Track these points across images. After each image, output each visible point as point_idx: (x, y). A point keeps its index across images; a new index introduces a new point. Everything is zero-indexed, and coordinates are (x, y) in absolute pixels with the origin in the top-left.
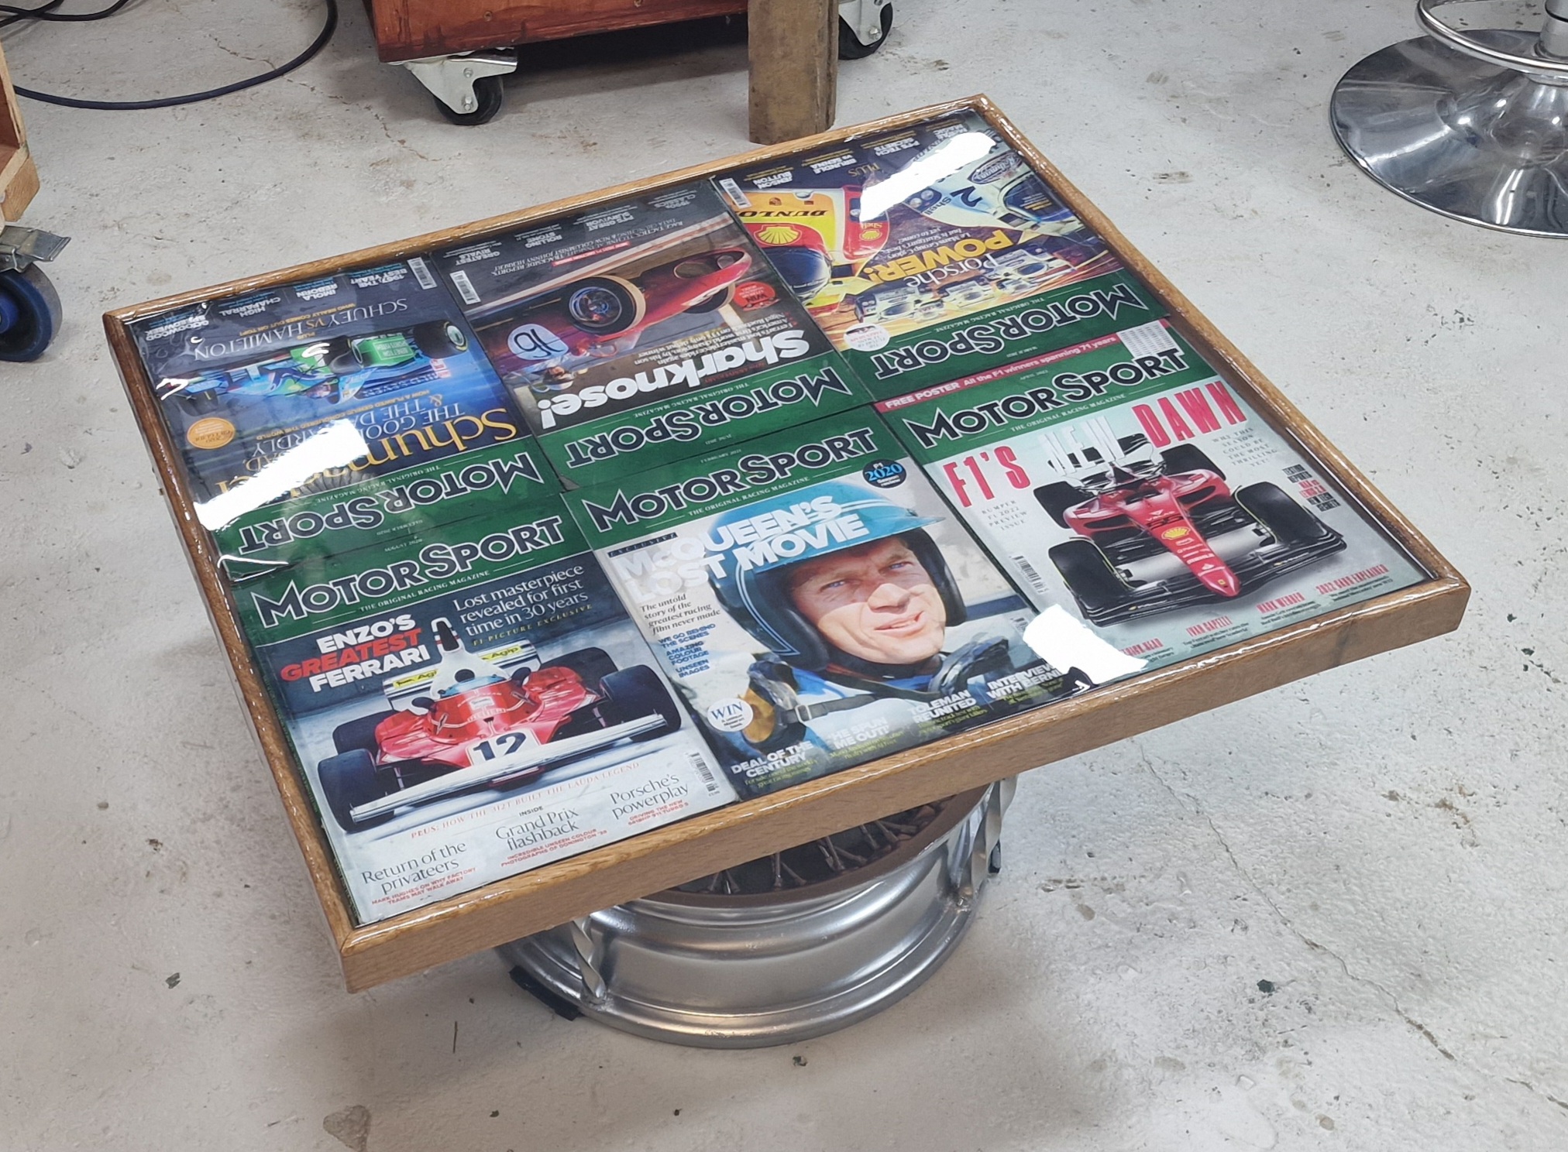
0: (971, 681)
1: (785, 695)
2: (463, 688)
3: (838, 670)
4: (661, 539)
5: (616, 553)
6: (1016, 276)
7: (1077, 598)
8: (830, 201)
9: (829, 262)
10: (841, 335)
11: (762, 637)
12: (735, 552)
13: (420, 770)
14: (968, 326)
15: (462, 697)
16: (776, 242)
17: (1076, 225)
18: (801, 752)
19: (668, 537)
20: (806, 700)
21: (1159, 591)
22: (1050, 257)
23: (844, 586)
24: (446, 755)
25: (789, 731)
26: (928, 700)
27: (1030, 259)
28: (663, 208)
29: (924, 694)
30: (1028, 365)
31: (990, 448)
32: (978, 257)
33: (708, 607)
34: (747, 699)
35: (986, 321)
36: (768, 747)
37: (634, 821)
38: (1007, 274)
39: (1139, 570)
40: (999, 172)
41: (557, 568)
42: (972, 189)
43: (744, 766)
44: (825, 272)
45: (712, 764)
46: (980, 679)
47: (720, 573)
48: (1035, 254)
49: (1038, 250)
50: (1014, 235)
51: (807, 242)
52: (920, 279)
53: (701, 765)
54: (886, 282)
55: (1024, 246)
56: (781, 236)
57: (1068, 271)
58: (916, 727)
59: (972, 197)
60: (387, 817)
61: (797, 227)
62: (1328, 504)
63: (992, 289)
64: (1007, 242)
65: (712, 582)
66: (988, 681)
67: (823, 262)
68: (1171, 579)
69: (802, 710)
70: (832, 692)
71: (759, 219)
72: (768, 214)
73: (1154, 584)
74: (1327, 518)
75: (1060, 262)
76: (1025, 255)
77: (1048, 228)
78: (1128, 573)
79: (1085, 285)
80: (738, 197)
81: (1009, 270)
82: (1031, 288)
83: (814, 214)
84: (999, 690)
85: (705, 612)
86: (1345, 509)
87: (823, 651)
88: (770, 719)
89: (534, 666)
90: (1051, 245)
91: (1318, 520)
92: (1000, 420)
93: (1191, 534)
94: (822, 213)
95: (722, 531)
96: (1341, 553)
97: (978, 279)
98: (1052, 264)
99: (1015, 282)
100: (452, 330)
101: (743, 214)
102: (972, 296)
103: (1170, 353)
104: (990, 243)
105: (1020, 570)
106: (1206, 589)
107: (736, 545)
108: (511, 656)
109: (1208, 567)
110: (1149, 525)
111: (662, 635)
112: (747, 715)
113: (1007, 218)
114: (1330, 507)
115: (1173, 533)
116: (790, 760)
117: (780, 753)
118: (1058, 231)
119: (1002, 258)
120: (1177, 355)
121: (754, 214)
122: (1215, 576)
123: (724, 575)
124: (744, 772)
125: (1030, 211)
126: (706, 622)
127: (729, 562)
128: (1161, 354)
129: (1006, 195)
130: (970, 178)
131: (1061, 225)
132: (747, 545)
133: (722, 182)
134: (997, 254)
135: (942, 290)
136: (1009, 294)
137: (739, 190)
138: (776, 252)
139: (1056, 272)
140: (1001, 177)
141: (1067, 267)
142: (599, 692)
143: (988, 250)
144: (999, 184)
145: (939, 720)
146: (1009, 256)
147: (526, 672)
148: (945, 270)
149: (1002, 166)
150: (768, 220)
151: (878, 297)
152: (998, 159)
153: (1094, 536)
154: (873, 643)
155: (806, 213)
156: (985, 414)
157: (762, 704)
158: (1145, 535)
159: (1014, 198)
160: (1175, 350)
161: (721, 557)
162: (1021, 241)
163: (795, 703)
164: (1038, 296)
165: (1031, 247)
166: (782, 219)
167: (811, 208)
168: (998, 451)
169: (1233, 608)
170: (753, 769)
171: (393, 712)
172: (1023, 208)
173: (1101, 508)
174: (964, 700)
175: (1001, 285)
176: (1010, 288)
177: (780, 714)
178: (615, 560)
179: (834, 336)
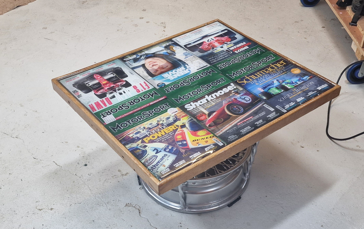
0: (139, 57)
1: (169, 51)
2: (221, 46)
3: (161, 55)
4: (199, 69)
5: (206, 66)
6: (141, 131)
7: (122, 70)
8: (192, 144)
9: (187, 128)
10: (178, 110)
11: (175, 58)
12: (185, 69)
13: (221, 36)
14: (150, 117)
15: (220, 45)
16: (202, 131)
17: (127, 146)
18: (164, 45)
19: (198, 69)
20: (166, 51)
21: (108, 73)
22: (133, 137)
23: (164, 67)
24: (218, 38)
25: (166, 47)
26: (146, 54)
28: (234, 135)
29: (147, 54)
30: (136, 110)
31: (141, 92)
32: (151, 135)
33: (186, 61)
34: (175, 50)
35: (147, 118)
36: (169, 45)
37: (186, 35)
39: (112, 76)
40: (150, 160)
41: (215, 62)
42: (156, 153)
43: (172, 43)
44: (187, 125)
45: (177, 42)
46: (138, 57)
47: (186, 66)
49: (136, 138)
50: (143, 142)
51: (194, 132)
52: (164, 127)
53: (179, 42)
54: (172, 125)
55: (140, 139)
56: (201, 133)
57: (128, 134)
58: (147, 50)
59: (155, 151)
60: (222, 31)
61: (198, 136)
63: (146, 127)
64: (144, 139)
65: (187, 64)
66: (136, 57)
67: (189, 128)
68: (106, 75)
69: (165, 50)
70: (162, 53)
71: (209, 136)
72: (207, 138)
73: (109, 74)
74: (75, 89)
75: (130, 136)
76: (139, 136)
77: (134, 145)
78: (113, 75)
79: (124, 130)
80: (216, 141)
81: (143, 132)
82: (137, 128)
83: (196, 140)
84: (135, 56)
85: (187, 60)
86: (71, 91)
87: (165, 58)
88: (170, 48)
89: (211, 50)
90: (133, 140)
91: (77, 88)
92: (140, 98)
93: (101, 82)
94: (193, 141)
95: (189, 72)
96: (74, 84)
97: (150, 129)
98: (133, 135)
99: (141, 129)
100: (265, 98)
101: (213, 136)
102: (151, 124)
103: (104, 116)
104: (149, 139)
105: (133, 73)
106: (99, 75)
107: (185, 70)
108: (216, 51)
109: (99, 78)
110: (109, 83)
111: (192, 56)
112: (174, 48)
113: (146, 146)
114: (74, 91)
115: (105, 82)
116: (166, 44)
117: (167, 45)
118: (132, 144)
119: (145, 135)
120: (103, 116)
121: (210, 137)
122: (98, 76)
123: (186, 65)
124: (172, 42)
125: (140, 149)
126: (186, 59)
127: (186, 67)
128: (106, 116)
129: (147, 153)
130: (157, 156)
131: (131, 146)
132: (183, 70)
133: (223, 144)
135: (158, 125)
136: (142, 126)
137: (217, 143)
138: (201, 128)
139: (131, 133)
140: (149, 158)
142: (199, 48)
143: (149, 137)
144: (149, 156)
145: (143, 52)
146: (143, 136)
147: (212, 49)
148: (158, 130)
149: (149, 162)
150: (207, 136)
151: (173, 121)
152: (150, 164)
153: (120, 80)
154: (156, 60)
155: (198, 140)
156: (143, 98)
157: (172, 50)
158: (110, 81)
159: (144, 152)
160: (103, 117)
161: (187, 68)
163: (167, 51)
164: (135, 126)
165: (139, 139)
166: (203, 137)
167: (197, 142)
168: (140, 92)
169: (95, 72)
170: (170, 43)
171: (230, 42)
172: (141, 150)
173: (119, 84)
174: (140, 54)
175: (144, 128)
177: (169, 49)
179: (180, 110)
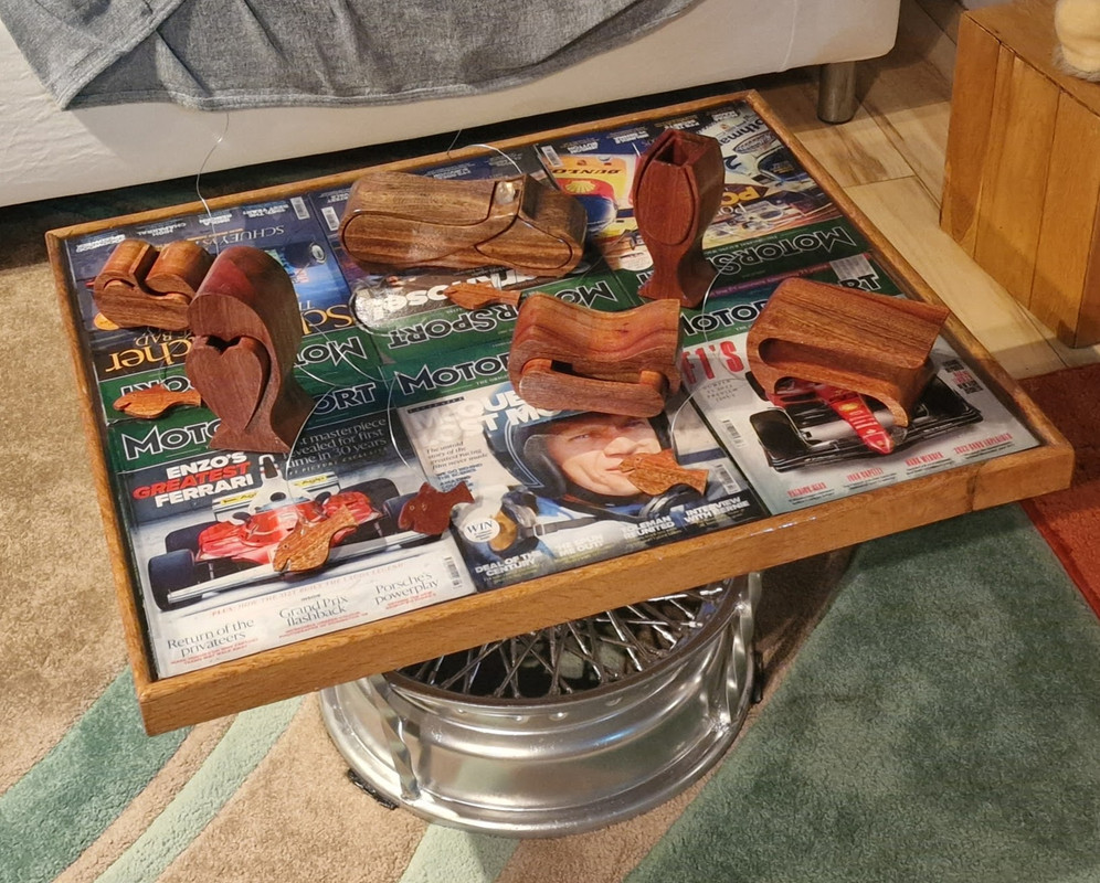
0: (673, 509)
1: (526, 516)
2: (276, 505)
3: (572, 499)
4: (451, 401)
5: (414, 410)
6: (759, 220)
7: (766, 452)
8: (624, 163)
9: (616, 206)
10: (616, 258)
11: (517, 474)
12: (507, 412)
13: (227, 566)
14: (715, 254)
15: (273, 512)
16: (578, 192)
17: (810, 184)
18: (532, 559)
19: (457, 400)
20: (542, 520)
21: (831, 447)
22: (787, 207)
23: (587, 439)
24: (251, 555)
25: (530, 543)
26: (637, 522)
27: (771, 208)
28: (495, 166)
29: (635, 519)
30: (757, 284)
31: (717, 343)
32: (732, 205)
33: (480, 452)
34: (496, 519)
35: (730, 251)
36: (506, 554)
37: (390, 606)
38: (751, 218)
39: (817, 432)
40: (757, 145)
41: (366, 420)
42: (735, 157)
43: (485, 567)
44: (612, 213)
45: (460, 565)
46: (681, 508)
47: (493, 427)
48: (776, 204)
49: (779, 202)
50: (761, 191)
51: (601, 192)
53: (452, 566)
55: (768, 198)
56: (585, 188)
57: (799, 217)
58: (625, 542)
59: (733, 163)
60: (197, 599)
61: (594, 181)
62: (973, 388)
63: (738, 228)
64: (755, 195)
65: (485, 433)
66: (686, 509)
67: (612, 207)
68: (841, 440)
69: (538, 527)
70: (564, 514)
71: (568, 175)
72: (575, 172)
73: (827, 443)
74: (970, 399)
75: (794, 210)
76: (767, 205)
77: (789, 186)
78: (809, 434)
79: (810, 228)
80: (553, 159)
81: (754, 215)
82: (768, 228)
83: (610, 172)
84: (694, 516)
85: (476, 455)
86: (986, 393)
87: (562, 485)
88: (512, 533)
89: (334, 491)
90: (789, 198)
91: (963, 400)
92: (728, 322)
93: (862, 408)
94: (617, 172)
95: (500, 397)
96: (978, 425)
97: (729, 221)
98: (787, 211)
99: (757, 224)
100: (316, 249)
101: (555, 171)
102: (722, 233)
103: (868, 278)
104: (743, 196)
105: (725, 430)
106: (867, 447)
108: (318, 484)
109: (871, 432)
110: (831, 400)
111: (439, 471)
112: (496, 529)
113: (757, 179)
114: (974, 390)
115: (847, 407)
116: (522, 564)
118: (796, 188)
119: (749, 207)
120: (873, 279)
121: (564, 171)
122: (876, 438)
123: (496, 428)
124: (484, 572)
125: (777, 174)
126: (475, 462)
127: (502, 419)
128: (860, 278)
129: (760, 162)
130: (734, 149)
131: (798, 184)
133: (543, 149)
134: (745, 204)
136: (752, 232)
137: (555, 154)
138: (580, 198)
139: (788, 218)
140: (759, 148)
141: (799, 214)
142: (382, 510)
143: (740, 200)
144: (756, 154)
145: (643, 537)
146: (755, 205)
147: (327, 495)
149: (761, 141)
150: (574, 176)
152: (758, 136)
153: (787, 407)
154: (602, 480)
155: (604, 172)
156: (718, 318)
157: (508, 522)
158: (827, 407)
159: (766, 164)
160: (873, 275)
162: (767, 194)
163: (533, 522)
164: (773, 235)
165: (773, 199)
166: (585, 175)
167: (608, 168)
168: (723, 345)
169: (885, 462)
170: (491, 570)
171: (217, 522)
172: (772, 172)
173: (795, 387)
175: (745, 226)
176: (753, 228)
177: (521, 530)
178: (412, 416)
179: (611, 259)
